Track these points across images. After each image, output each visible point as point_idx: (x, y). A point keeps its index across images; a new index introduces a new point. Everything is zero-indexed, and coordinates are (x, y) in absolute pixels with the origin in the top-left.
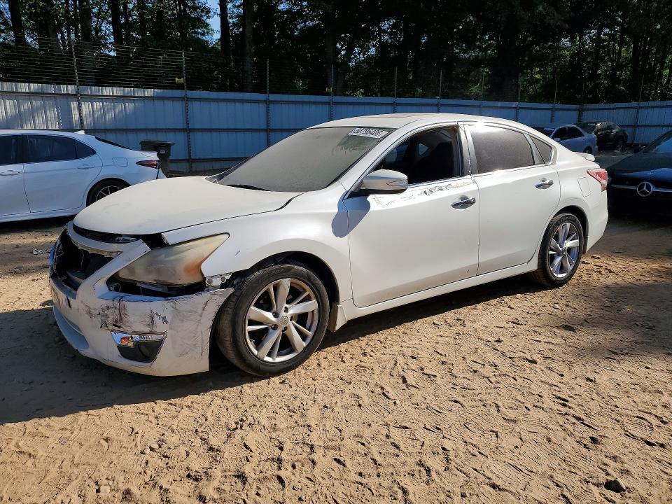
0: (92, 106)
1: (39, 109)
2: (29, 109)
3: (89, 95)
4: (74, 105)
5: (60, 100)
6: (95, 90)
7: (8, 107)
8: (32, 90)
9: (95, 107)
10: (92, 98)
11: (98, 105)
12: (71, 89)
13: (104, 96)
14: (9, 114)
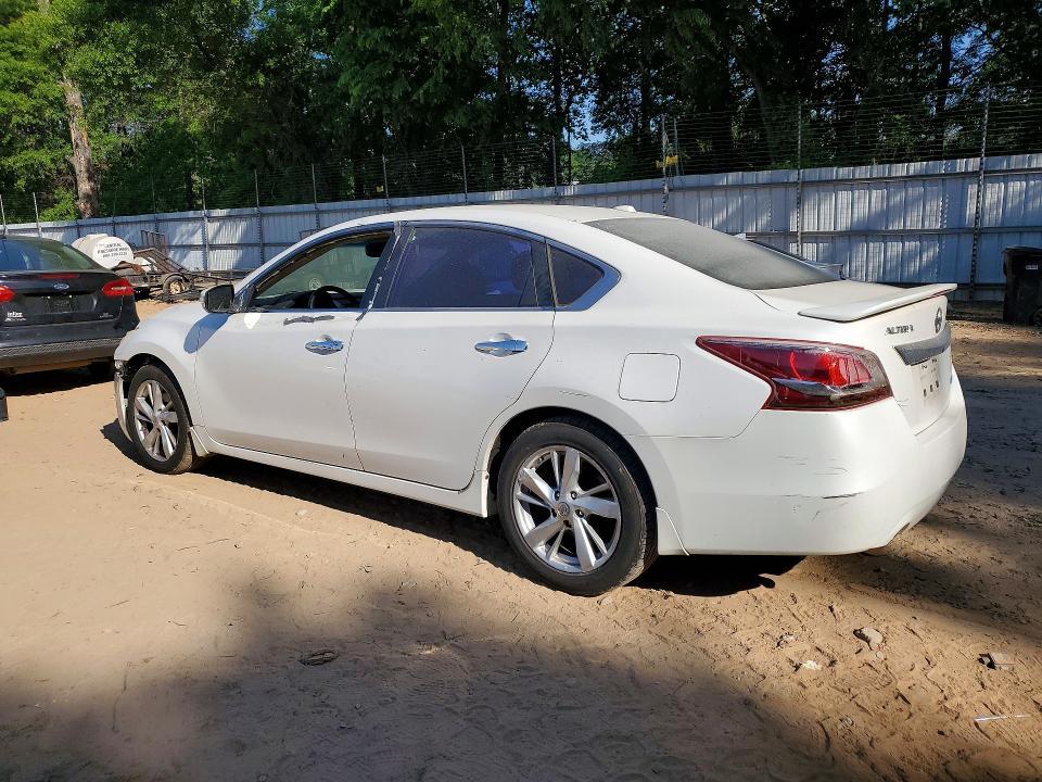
0: (1006, 188)
1: (916, 200)
2: (901, 201)
3: (1003, 171)
4: (972, 189)
5: (951, 184)
6: (1016, 161)
7: (873, 200)
8: (911, 172)
9: (1011, 189)
10: (1008, 175)
11: (1017, 186)
12: (973, 164)
13: (1032, 169)
14: (873, 209)
